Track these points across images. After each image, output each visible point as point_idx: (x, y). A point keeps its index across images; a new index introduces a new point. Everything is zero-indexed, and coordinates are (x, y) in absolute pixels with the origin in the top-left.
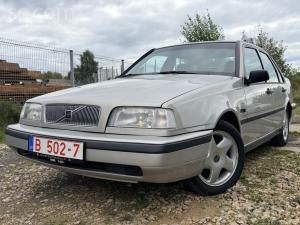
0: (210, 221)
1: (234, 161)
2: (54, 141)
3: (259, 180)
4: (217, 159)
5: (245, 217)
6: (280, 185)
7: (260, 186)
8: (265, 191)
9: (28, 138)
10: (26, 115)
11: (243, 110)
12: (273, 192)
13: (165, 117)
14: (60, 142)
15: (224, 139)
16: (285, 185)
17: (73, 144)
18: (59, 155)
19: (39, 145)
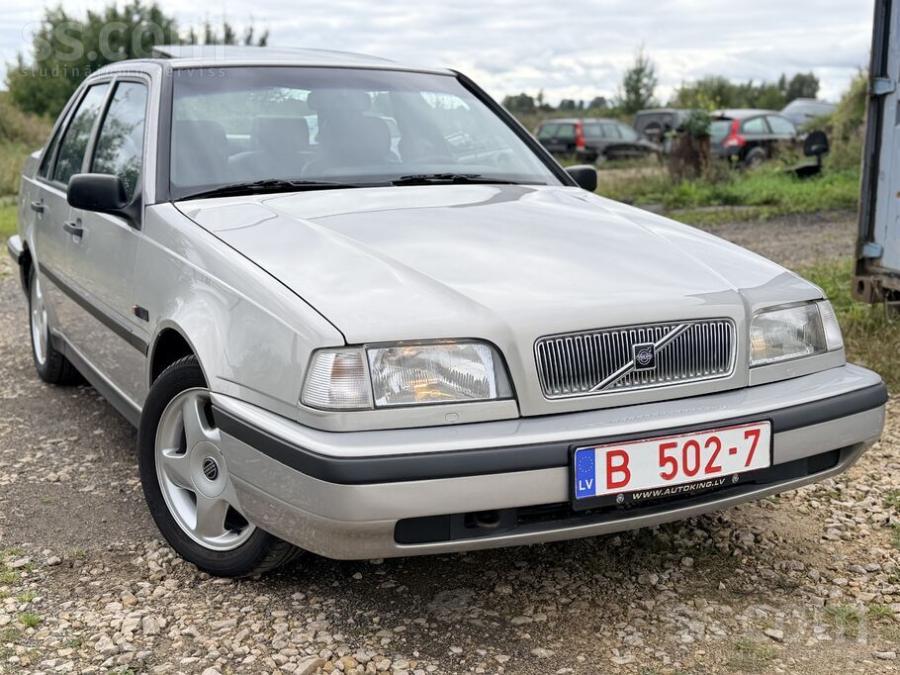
2: (681, 441)
14: (701, 439)
17: (740, 432)
18: (701, 475)
19: (624, 468)
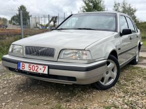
0: (106, 101)
1: (115, 74)
2: (32, 65)
3: (126, 83)
4: (107, 73)
5: (121, 100)
6: (136, 85)
7: (127, 85)
8: (129, 88)
9: (18, 63)
10: (12, 51)
11: (119, 49)
12: (133, 88)
13: (86, 54)
14: (35, 65)
15: (111, 63)
16: (138, 85)
17: (42, 66)
18: (35, 71)
19: (24, 66)
